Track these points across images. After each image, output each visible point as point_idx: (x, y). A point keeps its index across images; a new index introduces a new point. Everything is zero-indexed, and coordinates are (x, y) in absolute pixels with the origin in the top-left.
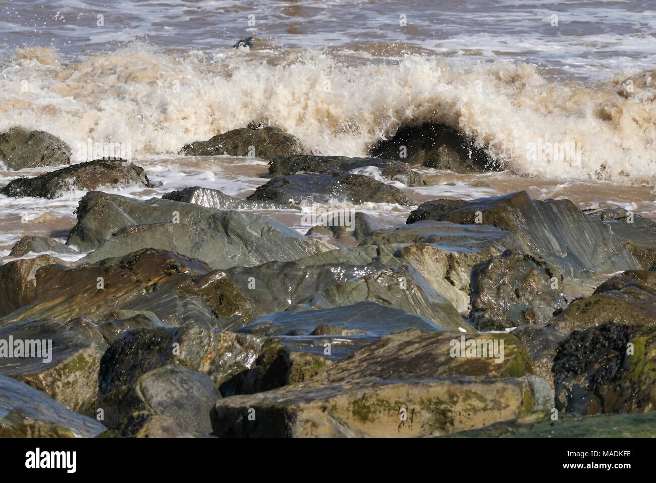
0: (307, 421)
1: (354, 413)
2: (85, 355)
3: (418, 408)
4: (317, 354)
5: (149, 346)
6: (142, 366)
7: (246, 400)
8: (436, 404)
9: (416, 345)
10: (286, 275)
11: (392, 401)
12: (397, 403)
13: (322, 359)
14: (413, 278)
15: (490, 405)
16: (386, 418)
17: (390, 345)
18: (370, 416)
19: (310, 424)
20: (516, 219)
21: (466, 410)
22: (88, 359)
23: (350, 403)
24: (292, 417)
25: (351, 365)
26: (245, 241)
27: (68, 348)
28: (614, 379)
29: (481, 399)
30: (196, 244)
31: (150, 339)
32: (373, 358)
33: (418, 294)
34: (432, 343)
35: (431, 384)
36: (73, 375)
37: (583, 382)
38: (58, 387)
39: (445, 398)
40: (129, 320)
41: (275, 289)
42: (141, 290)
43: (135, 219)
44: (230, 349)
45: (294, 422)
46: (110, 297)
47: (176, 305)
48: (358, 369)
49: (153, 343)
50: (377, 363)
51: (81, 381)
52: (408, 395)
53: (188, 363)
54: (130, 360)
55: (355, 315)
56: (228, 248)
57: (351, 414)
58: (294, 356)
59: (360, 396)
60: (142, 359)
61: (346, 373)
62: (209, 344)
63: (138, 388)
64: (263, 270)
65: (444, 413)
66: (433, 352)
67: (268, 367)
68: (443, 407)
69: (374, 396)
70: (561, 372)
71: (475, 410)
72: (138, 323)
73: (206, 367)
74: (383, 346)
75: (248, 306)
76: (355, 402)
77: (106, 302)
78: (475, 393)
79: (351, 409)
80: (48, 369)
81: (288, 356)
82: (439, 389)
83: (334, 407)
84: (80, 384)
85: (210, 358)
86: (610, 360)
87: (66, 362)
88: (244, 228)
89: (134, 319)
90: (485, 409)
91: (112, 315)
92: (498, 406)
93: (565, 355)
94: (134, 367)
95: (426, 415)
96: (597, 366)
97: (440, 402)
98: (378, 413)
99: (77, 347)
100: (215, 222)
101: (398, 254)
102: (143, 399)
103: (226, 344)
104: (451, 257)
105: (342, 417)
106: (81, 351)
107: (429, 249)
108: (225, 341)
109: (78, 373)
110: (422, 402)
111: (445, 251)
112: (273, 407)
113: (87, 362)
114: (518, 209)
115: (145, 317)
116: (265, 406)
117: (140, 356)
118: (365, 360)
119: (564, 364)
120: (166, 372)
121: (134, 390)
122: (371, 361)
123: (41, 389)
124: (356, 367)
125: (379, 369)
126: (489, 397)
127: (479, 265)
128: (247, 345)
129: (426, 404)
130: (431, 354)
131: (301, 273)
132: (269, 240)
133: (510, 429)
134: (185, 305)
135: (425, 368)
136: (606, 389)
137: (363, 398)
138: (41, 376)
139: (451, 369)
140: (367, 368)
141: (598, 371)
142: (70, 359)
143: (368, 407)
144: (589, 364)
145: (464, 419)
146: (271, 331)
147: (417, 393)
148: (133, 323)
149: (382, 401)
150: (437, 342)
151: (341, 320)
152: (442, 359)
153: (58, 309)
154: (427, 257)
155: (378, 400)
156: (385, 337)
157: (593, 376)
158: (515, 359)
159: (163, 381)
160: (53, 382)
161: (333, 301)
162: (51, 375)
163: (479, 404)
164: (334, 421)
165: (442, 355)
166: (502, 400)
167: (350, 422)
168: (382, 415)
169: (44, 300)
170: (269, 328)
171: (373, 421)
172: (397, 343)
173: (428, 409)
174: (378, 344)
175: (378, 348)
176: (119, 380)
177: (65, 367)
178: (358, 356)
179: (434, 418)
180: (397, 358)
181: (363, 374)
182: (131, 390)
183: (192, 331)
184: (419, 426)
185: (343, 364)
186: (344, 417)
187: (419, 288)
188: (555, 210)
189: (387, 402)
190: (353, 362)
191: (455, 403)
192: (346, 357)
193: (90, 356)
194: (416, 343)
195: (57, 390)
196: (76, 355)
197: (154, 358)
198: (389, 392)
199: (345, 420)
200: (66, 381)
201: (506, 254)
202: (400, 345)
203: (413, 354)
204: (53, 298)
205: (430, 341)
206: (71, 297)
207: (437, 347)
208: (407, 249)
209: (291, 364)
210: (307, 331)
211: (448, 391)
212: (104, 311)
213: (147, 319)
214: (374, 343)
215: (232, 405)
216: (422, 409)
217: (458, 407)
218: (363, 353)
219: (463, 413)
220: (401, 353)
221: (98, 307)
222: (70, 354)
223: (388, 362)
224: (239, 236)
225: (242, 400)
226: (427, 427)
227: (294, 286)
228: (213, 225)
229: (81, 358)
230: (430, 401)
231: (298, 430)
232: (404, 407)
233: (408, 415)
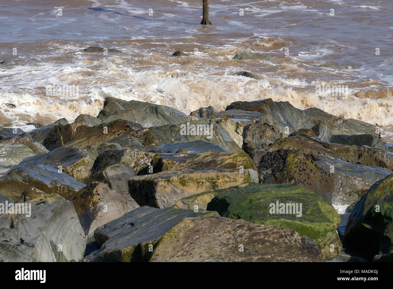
0: (162, 186)
2: (85, 160)
3: (204, 181)
4: (173, 160)
5: (111, 157)
6: (108, 164)
7: (141, 178)
8: (211, 179)
9: (210, 157)
10: (172, 130)
11: (195, 178)
12: (196, 179)
13: (175, 162)
14: (219, 131)
15: (232, 180)
17: (200, 157)
18: (186, 184)
20: (267, 109)
22: (86, 161)
23: (178, 179)
24: (156, 184)
25: (185, 164)
26: (164, 116)
27: (79, 157)
28: (281, 170)
29: (229, 178)
30: (144, 118)
31: (112, 154)
32: (193, 162)
33: (221, 137)
34: (216, 156)
35: (210, 172)
36: (80, 167)
37: (269, 171)
38: (75, 172)
39: (215, 177)
40: (108, 146)
41: (168, 135)
42: (116, 135)
43: (125, 108)
44: (142, 158)
45: (157, 186)
46: (104, 138)
47: (128, 141)
48: (187, 166)
49: (113, 155)
50: (195, 164)
51: (83, 170)
52: (201, 176)
53: (126, 163)
54: (104, 161)
55: (195, 145)
56: (156, 119)
57: (179, 183)
58: (164, 161)
59: (182, 177)
60: (109, 162)
61: (183, 167)
62: (134, 156)
63: (104, 172)
64: (163, 128)
65: (214, 183)
66: (216, 160)
67: (155, 165)
68: (214, 181)
69: (188, 176)
70: (262, 168)
71: (226, 182)
72: (112, 148)
73: (133, 165)
74: (197, 157)
75: (157, 141)
76: (180, 179)
77: (102, 140)
78: (227, 175)
79: (179, 181)
80: (71, 165)
81: (162, 161)
82: (212, 174)
83: (172, 180)
84: (83, 171)
85: (134, 161)
86: (280, 163)
87: (77, 162)
88: (163, 112)
89: (110, 146)
90: (230, 182)
91: (103, 145)
93: (264, 161)
94: (106, 165)
95: (208, 184)
96: (275, 165)
97: (213, 179)
98: (189, 183)
99: (82, 157)
100: (152, 109)
101: (217, 122)
102: (106, 177)
103: (141, 156)
104: (237, 123)
105: (175, 184)
106: (83, 158)
107: (229, 120)
108: (140, 155)
109: (82, 167)
110: (206, 179)
111: (236, 120)
112: (149, 180)
113: (86, 163)
114: (268, 105)
115: (114, 146)
116: (147, 180)
117: (108, 161)
118: (190, 162)
119: (263, 164)
120: (115, 167)
121: (102, 173)
122: (192, 163)
123: (68, 173)
124: (187, 165)
125: (195, 166)
126: (232, 177)
127: (246, 126)
128: (149, 156)
129: (208, 179)
130: (215, 161)
131: (178, 129)
132: (173, 116)
133: (235, 189)
134: (132, 141)
135: (212, 166)
136: (278, 174)
137: (183, 177)
138: (68, 168)
139: (222, 166)
140: (191, 165)
141: (275, 167)
142: (79, 161)
143: (185, 181)
144: (272, 165)
145: (222, 185)
146: (162, 151)
147: (204, 175)
148: (110, 148)
149: (191, 178)
150: (218, 155)
151: (189, 147)
152: (219, 162)
153: (84, 142)
154: (228, 123)
155: (189, 178)
156: (198, 154)
157: (273, 169)
158: (247, 162)
159: (114, 170)
160: (73, 170)
161: (188, 140)
162: (72, 167)
164: (172, 186)
165: (219, 161)
166: (237, 178)
167: (178, 186)
168: (190, 184)
169: (79, 139)
170: (161, 150)
171: (187, 186)
172: (202, 156)
173: (208, 181)
174: (196, 156)
175: (195, 158)
176: (100, 169)
177: (77, 164)
178: (188, 161)
179: (211, 185)
180: (202, 162)
181: (189, 167)
182: (101, 173)
183: (128, 151)
184: (205, 188)
185: (182, 164)
186: (176, 184)
187: (221, 135)
188: (282, 105)
189: (193, 179)
190: (186, 163)
191: (219, 179)
192: (183, 161)
193: (87, 160)
194: (210, 156)
195: (74, 173)
196: (82, 160)
197: (113, 161)
198: (195, 175)
199: (177, 186)
200: (78, 169)
201: (257, 122)
202: (204, 157)
203: (208, 161)
204: (82, 138)
205: (215, 155)
206: (90, 137)
207: (217, 158)
208: (221, 120)
209: (163, 164)
210: (175, 151)
211: (216, 175)
212: (101, 143)
213: (115, 146)
214: (194, 156)
215: (135, 179)
216: (206, 181)
217: (220, 181)
218: (190, 160)
219: (222, 183)
220: (204, 160)
221: (99, 142)
222: (79, 159)
223: (199, 163)
224: (161, 115)
225: (139, 178)
226: (208, 188)
227: (175, 134)
228: (152, 111)
229: (83, 161)
230: (209, 178)
231: (158, 189)
232: (199, 181)
233: (201, 184)
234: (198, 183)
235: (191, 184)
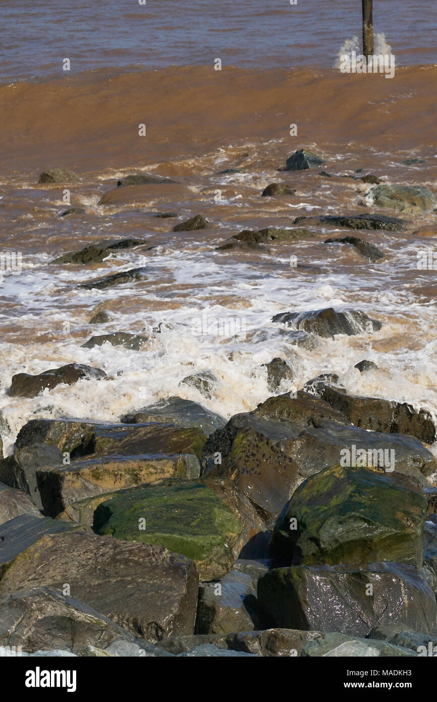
0: (69, 480)
1: (93, 476)
3: (123, 473)
4: (109, 437)
8: (132, 471)
11: (111, 470)
12: (113, 471)
15: (159, 471)
16: (108, 478)
18: (100, 477)
19: (70, 482)
21: (147, 474)
23: (90, 472)
24: (62, 478)
25: (120, 444)
28: (226, 456)
29: (155, 468)
35: (129, 461)
39: (137, 468)
45: (63, 481)
52: (118, 467)
57: (91, 476)
59: (95, 468)
65: (136, 475)
68: (135, 472)
69: (102, 468)
71: (151, 473)
76: (93, 471)
78: (152, 465)
79: (91, 474)
83: (83, 473)
90: (156, 473)
92: (163, 471)
95: (128, 476)
96: (221, 449)
97: (134, 470)
98: (104, 476)
110: (125, 470)
112: (53, 473)
126: (159, 467)
129: (128, 471)
137: (97, 469)
143: (99, 473)
145: (146, 478)
147: (122, 466)
149: (106, 470)
155: (104, 470)
163: (152, 470)
164: (83, 480)
166: (165, 469)
167: (91, 480)
171: (102, 480)
173: (129, 473)
179: (131, 478)
184: (124, 482)
185: (117, 444)
186: (88, 478)
189: (109, 471)
191: (142, 470)
198: (110, 466)
199: (88, 480)
209: (96, 443)
211: (139, 465)
216: (126, 473)
217: (143, 473)
218: (127, 438)
219: (145, 475)
226: (128, 482)
230: (129, 470)
231: (65, 485)
232: (116, 473)
233: (119, 477)
234: (116, 476)
235: (107, 478)
